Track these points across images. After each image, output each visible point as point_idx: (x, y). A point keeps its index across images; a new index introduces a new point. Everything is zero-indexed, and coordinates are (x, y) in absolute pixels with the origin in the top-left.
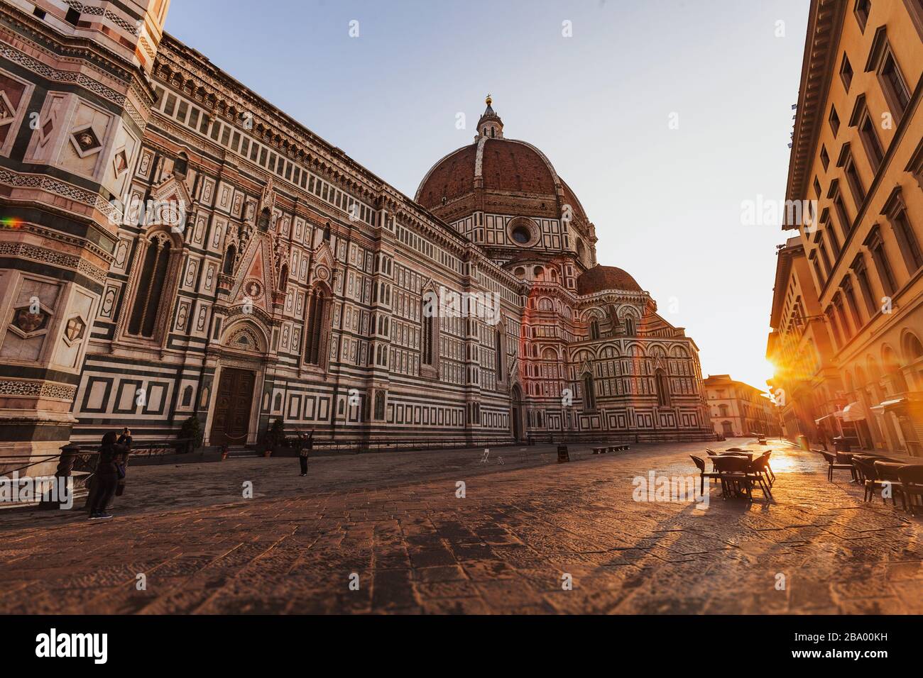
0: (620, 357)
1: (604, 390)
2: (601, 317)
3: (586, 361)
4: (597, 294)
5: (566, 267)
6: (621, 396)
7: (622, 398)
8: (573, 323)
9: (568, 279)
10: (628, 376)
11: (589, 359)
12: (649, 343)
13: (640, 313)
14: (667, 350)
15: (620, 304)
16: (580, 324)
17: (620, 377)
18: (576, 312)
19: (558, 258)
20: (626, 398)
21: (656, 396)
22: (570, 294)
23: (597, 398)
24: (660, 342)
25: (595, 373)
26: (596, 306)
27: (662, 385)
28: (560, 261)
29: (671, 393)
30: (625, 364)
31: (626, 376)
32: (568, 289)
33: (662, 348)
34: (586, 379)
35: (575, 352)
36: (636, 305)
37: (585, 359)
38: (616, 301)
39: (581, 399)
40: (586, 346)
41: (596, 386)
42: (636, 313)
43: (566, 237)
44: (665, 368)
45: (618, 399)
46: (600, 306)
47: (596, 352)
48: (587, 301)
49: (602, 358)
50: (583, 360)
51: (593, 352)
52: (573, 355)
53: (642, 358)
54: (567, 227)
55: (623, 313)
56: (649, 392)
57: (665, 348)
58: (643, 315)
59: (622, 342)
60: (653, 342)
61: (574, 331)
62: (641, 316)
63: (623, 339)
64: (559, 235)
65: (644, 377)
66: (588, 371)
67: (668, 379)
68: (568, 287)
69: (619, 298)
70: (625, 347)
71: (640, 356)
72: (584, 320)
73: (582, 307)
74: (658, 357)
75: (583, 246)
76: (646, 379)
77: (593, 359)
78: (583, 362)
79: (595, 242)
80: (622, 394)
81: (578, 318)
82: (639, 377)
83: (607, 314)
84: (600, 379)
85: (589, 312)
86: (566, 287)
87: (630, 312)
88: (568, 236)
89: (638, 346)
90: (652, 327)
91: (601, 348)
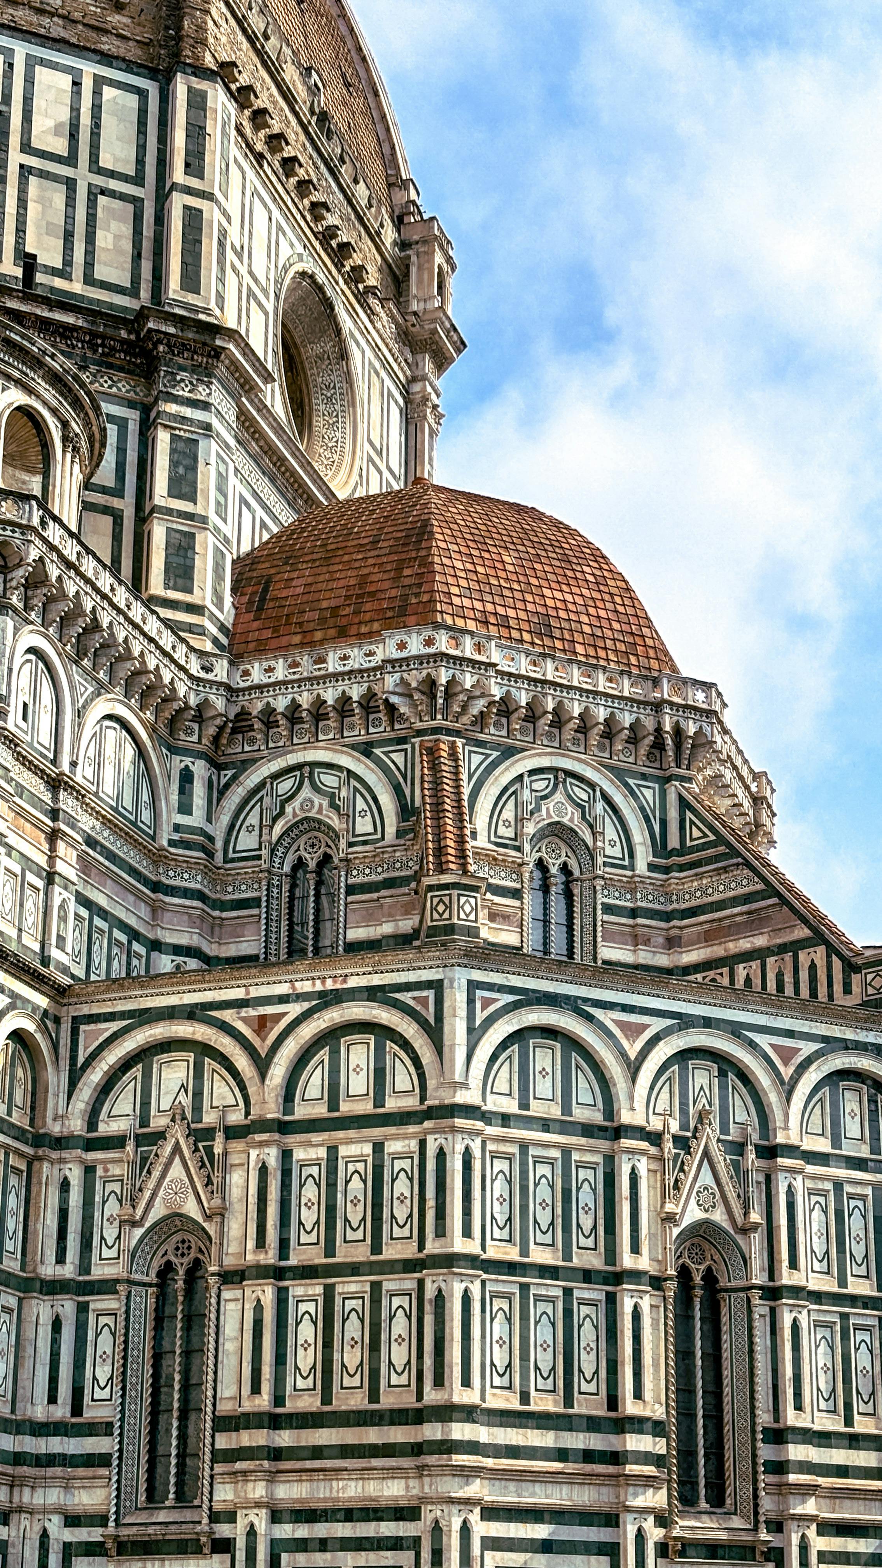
0: (430, 1113)
1: (280, 1359)
2: (364, 825)
3: (178, 1133)
4: (357, 658)
5: (163, 438)
6: (399, 1417)
7: (398, 1435)
8: (158, 858)
9: (159, 533)
10: (473, 1261)
11: (209, 1118)
12: (657, 1025)
13: (639, 836)
14: (773, 1098)
15: (509, 752)
16: (209, 871)
17: (409, 1266)
18: (187, 777)
19: (106, 365)
20: (432, 1431)
21: (658, 1428)
22: (167, 640)
23: (225, 1424)
24: (735, 1030)
25: (234, 1227)
26: (339, 742)
27: (714, 1359)
28: (123, 388)
29: (764, 1418)
30: (456, 1165)
31: (449, 1261)
32: (151, 603)
33: (745, 1077)
34: (167, 1270)
35: (113, 1057)
36: (619, 774)
37: (177, 1114)
38: (481, 720)
39: (106, 1429)
40: (192, 1013)
41: (230, 1328)
42: (611, 832)
43: (193, 218)
44: (745, 1231)
45: (373, 1436)
46: (366, 750)
47: (262, 1065)
48: (281, 704)
49: (301, 1112)
50: (158, 1122)
51: (242, 1062)
52: (96, 1076)
53: (588, 1130)
54: (214, 145)
55: (519, 820)
56: (613, 1402)
57: (764, 1079)
58: (660, 847)
59: (457, 998)
60: (685, 1022)
61: (156, 910)
62: (643, 858)
63: (461, 977)
64: (146, 193)
65: (588, 1276)
66: (191, 1209)
67: (761, 1308)
68: (156, 585)
69: (506, 707)
70: (475, 1034)
71: (580, 1114)
72: (246, 841)
73: (239, 749)
74: (711, 1133)
75: (343, 355)
76: (596, 1293)
77: (236, 1117)
78: (161, 1135)
79: (442, 362)
80: (409, 1401)
81: (196, 819)
82: (547, 1271)
83: (406, 811)
84: (263, 1272)
85: (285, 786)
86: (137, 584)
87: (570, 817)
88: (211, 213)
89: (572, 1043)
90: (709, 937)
91: (308, 1031)
